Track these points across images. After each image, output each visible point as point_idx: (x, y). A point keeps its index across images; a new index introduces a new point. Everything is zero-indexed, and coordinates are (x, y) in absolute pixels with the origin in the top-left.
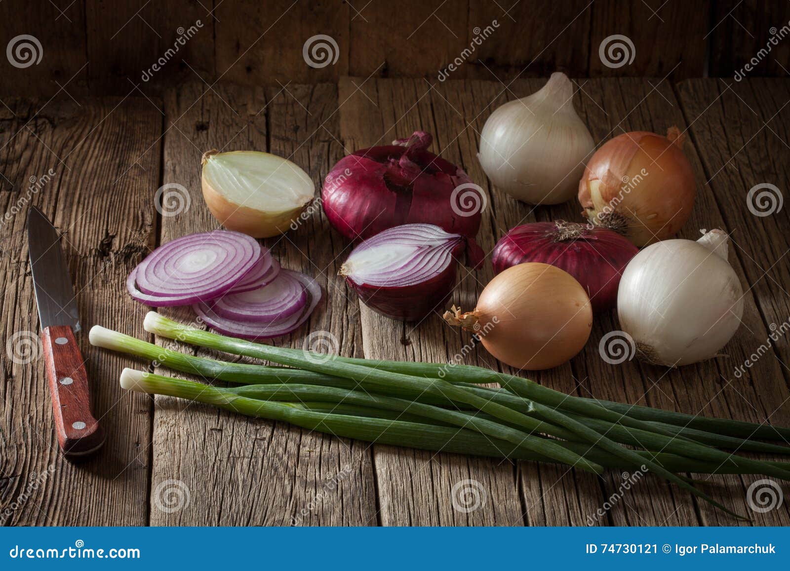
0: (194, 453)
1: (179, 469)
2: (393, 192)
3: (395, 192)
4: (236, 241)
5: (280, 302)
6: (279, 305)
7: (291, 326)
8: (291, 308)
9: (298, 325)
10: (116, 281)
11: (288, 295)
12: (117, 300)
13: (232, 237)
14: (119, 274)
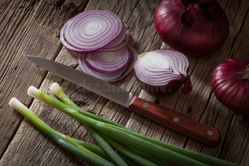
0: (32, 138)
1: (21, 145)
2: (182, 24)
3: (183, 25)
4: (113, 20)
5: (116, 63)
6: (115, 65)
7: (117, 79)
8: (120, 68)
9: (121, 78)
10: (56, 23)
11: (121, 60)
12: (49, 35)
13: (112, 16)
14: (59, 19)
